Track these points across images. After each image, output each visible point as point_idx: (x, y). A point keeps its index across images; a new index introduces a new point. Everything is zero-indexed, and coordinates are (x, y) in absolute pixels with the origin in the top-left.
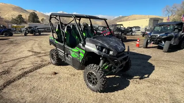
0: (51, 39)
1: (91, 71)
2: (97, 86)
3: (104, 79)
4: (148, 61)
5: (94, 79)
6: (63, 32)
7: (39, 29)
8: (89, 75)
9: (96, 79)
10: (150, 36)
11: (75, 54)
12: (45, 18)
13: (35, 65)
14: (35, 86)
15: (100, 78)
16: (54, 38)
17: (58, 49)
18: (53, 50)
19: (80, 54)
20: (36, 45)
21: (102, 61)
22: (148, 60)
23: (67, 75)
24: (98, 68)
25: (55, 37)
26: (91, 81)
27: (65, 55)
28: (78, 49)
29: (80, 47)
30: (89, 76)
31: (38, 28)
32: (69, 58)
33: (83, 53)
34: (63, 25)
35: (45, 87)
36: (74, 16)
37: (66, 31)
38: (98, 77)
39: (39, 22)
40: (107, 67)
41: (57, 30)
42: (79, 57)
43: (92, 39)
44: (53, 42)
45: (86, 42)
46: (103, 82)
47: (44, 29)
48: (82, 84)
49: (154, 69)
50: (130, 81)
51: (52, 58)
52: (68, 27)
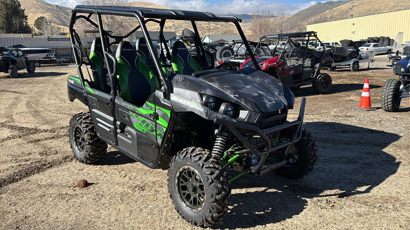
0: (72, 82)
1: (186, 167)
2: (203, 209)
3: (220, 186)
4: (384, 150)
5: (195, 190)
6: (109, 60)
7: (29, 56)
8: (184, 178)
9: (201, 187)
10: (402, 70)
11: (144, 122)
12: (47, 16)
13: (24, 163)
14: (29, 214)
15: (210, 181)
16: (84, 80)
17: (94, 110)
18: (80, 115)
19: (157, 121)
20: (22, 107)
21: (219, 141)
22: (386, 145)
23: (120, 190)
24: (206, 156)
25: (86, 77)
26: (188, 197)
27: (116, 128)
28: (153, 106)
29: (156, 102)
30: (182, 182)
31: (24, 52)
32: (129, 136)
33: (164, 116)
34: (112, 40)
35: (57, 218)
36: (141, 14)
37: (120, 57)
38: (206, 179)
39: (26, 30)
40: (235, 157)
41: (92, 54)
42: (156, 131)
43: (192, 77)
44: (79, 90)
45: (174, 85)
46: (218, 194)
47: (44, 55)
48: (164, 210)
49: (394, 172)
50: (307, 202)
51: (76, 141)
52: (126, 45)
